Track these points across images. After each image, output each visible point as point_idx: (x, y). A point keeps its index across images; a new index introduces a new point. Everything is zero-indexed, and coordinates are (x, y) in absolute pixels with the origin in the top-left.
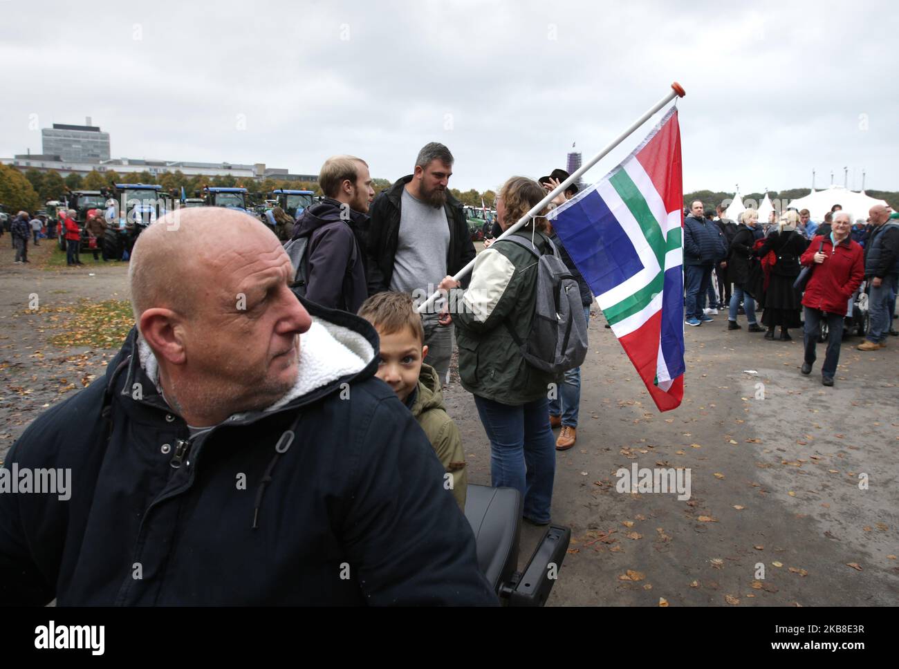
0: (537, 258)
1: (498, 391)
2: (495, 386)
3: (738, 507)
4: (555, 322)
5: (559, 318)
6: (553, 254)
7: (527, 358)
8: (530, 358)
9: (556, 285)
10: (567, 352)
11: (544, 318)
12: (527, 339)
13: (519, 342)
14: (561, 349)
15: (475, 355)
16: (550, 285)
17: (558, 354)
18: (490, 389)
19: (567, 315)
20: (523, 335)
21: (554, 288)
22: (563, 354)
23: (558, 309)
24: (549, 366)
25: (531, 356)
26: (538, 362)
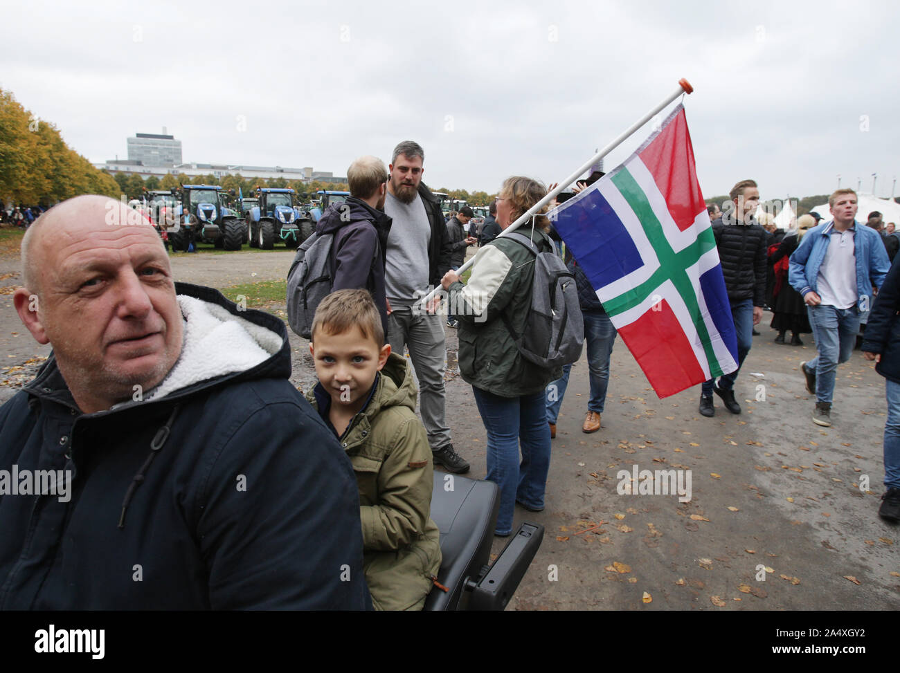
0: (534, 255)
1: (493, 383)
2: (490, 377)
3: (732, 509)
4: (550, 318)
5: (554, 314)
6: (552, 252)
7: (523, 353)
8: (525, 352)
9: (552, 281)
10: (561, 348)
11: (539, 314)
12: (523, 334)
13: (514, 336)
14: (555, 344)
15: (474, 347)
16: (547, 282)
17: (552, 349)
18: (485, 380)
19: (562, 311)
20: (519, 329)
21: (550, 284)
22: (557, 349)
23: (553, 305)
24: (542, 361)
25: (526, 350)
26: (532, 356)
